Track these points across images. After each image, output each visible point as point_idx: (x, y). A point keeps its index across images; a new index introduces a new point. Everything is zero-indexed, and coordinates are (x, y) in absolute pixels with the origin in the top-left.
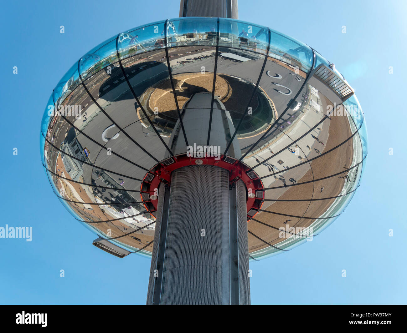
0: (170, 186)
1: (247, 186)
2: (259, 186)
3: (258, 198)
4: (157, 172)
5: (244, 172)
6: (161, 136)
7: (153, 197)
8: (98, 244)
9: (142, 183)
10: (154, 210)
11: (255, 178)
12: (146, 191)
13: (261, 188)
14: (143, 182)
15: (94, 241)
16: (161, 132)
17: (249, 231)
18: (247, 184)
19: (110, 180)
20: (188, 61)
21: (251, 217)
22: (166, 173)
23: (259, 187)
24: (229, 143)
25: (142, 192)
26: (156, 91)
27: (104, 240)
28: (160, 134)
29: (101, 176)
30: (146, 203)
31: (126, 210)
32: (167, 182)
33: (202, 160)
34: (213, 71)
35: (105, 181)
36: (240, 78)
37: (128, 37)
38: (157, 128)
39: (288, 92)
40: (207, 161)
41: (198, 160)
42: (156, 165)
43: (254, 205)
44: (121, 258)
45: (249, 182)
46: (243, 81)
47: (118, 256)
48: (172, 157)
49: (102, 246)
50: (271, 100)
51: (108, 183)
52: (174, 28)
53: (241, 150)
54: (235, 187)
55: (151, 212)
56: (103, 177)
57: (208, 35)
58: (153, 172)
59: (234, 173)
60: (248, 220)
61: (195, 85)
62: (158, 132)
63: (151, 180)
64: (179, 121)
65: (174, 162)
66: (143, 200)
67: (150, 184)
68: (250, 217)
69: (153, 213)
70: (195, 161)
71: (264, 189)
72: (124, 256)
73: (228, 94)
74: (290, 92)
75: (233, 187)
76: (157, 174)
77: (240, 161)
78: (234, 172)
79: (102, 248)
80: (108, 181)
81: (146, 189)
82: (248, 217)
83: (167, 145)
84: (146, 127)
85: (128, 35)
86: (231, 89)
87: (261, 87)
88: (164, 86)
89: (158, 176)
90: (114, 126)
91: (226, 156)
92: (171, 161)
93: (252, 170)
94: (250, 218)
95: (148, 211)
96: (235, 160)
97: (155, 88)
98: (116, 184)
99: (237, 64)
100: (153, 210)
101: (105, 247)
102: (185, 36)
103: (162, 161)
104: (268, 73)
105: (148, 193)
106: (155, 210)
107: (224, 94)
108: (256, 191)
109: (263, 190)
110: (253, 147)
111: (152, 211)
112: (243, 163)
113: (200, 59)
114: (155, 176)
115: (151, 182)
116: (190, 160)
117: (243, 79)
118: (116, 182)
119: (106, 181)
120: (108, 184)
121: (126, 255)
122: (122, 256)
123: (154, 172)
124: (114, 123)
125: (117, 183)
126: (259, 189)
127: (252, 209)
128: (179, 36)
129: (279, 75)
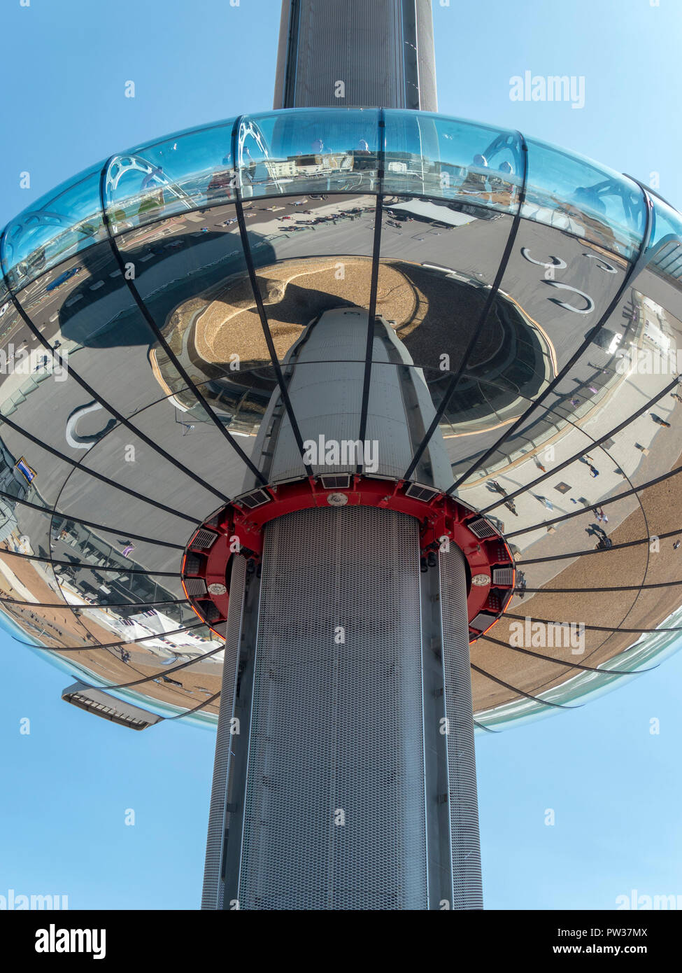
0: (260, 565)
1: (467, 557)
2: (501, 555)
3: (498, 585)
4: (224, 526)
5: (460, 520)
6: (232, 433)
7: (216, 589)
8: (75, 696)
9: (184, 554)
10: (220, 618)
11: (490, 537)
12: (196, 572)
13: (506, 560)
14: (188, 550)
15: (64, 691)
16: (229, 420)
17: (473, 666)
18: (468, 551)
19: (93, 541)
20: (298, 226)
21: (480, 632)
22: (249, 529)
23: (501, 558)
24: (417, 448)
25: (186, 577)
26: (213, 308)
27: (92, 690)
28: (226, 427)
29: (67, 532)
30: (198, 602)
31: (141, 618)
32: (252, 553)
33: (346, 494)
34: (371, 253)
35: (80, 544)
36: (452, 269)
37: (134, 166)
38: (217, 411)
39: (586, 305)
40: (360, 496)
41: (335, 494)
42: (221, 509)
43: (486, 604)
44: (138, 729)
45: (473, 545)
46: (460, 278)
47: (130, 724)
48: (263, 489)
49: (88, 702)
50: (542, 330)
51: (87, 550)
52: (258, 138)
53: (453, 465)
54: (434, 566)
55: (212, 625)
56: (74, 535)
57: (355, 159)
58: (214, 526)
59: (433, 525)
60: (471, 639)
61: (320, 290)
62: (220, 423)
63: (209, 547)
64: (277, 391)
65: (269, 499)
66: (190, 597)
67: (207, 557)
68: (477, 632)
69: (215, 627)
70: (327, 496)
71: (514, 564)
72: (144, 725)
73: (415, 313)
74: (589, 307)
75: (430, 566)
76: (224, 531)
77: (447, 496)
78: (433, 523)
79: (88, 708)
80: (89, 543)
81: (197, 569)
82: (470, 632)
83: (249, 456)
84: (184, 410)
85: (133, 160)
86: (426, 300)
87: (510, 296)
88: (232, 296)
89: (226, 535)
90: (98, 406)
91: (411, 483)
92: (259, 497)
93: (482, 517)
94: (475, 634)
95: (202, 620)
96: (434, 492)
97: (210, 299)
98: (113, 553)
99: (441, 232)
100: (216, 619)
101: (94, 705)
102: (294, 163)
103: (238, 498)
104: (526, 252)
105: (200, 578)
106: (222, 619)
107: (404, 316)
108: (492, 569)
109: (512, 565)
110: (482, 460)
111: (214, 621)
112: (456, 500)
113: (331, 222)
114: (219, 536)
115: (209, 551)
116: (314, 495)
117: (459, 273)
118: (111, 548)
119: (83, 545)
120: (89, 553)
121: (151, 725)
122: (139, 727)
123: (216, 525)
124: (98, 399)
125: (114, 550)
126: (501, 563)
127: (481, 612)
128: (276, 162)
129: (558, 258)
